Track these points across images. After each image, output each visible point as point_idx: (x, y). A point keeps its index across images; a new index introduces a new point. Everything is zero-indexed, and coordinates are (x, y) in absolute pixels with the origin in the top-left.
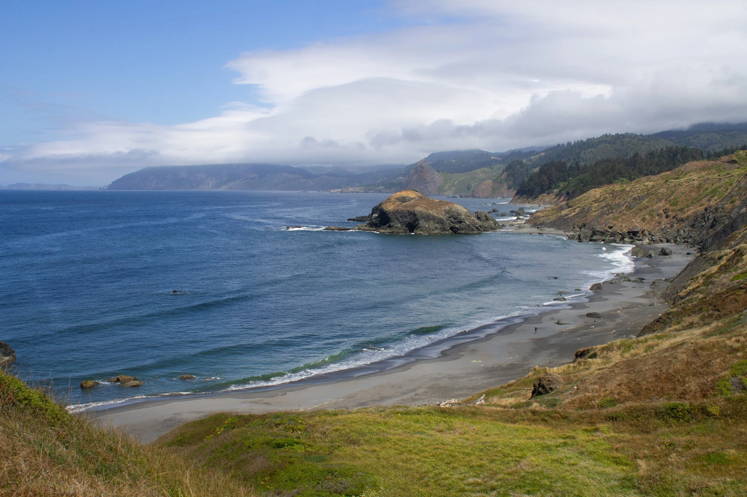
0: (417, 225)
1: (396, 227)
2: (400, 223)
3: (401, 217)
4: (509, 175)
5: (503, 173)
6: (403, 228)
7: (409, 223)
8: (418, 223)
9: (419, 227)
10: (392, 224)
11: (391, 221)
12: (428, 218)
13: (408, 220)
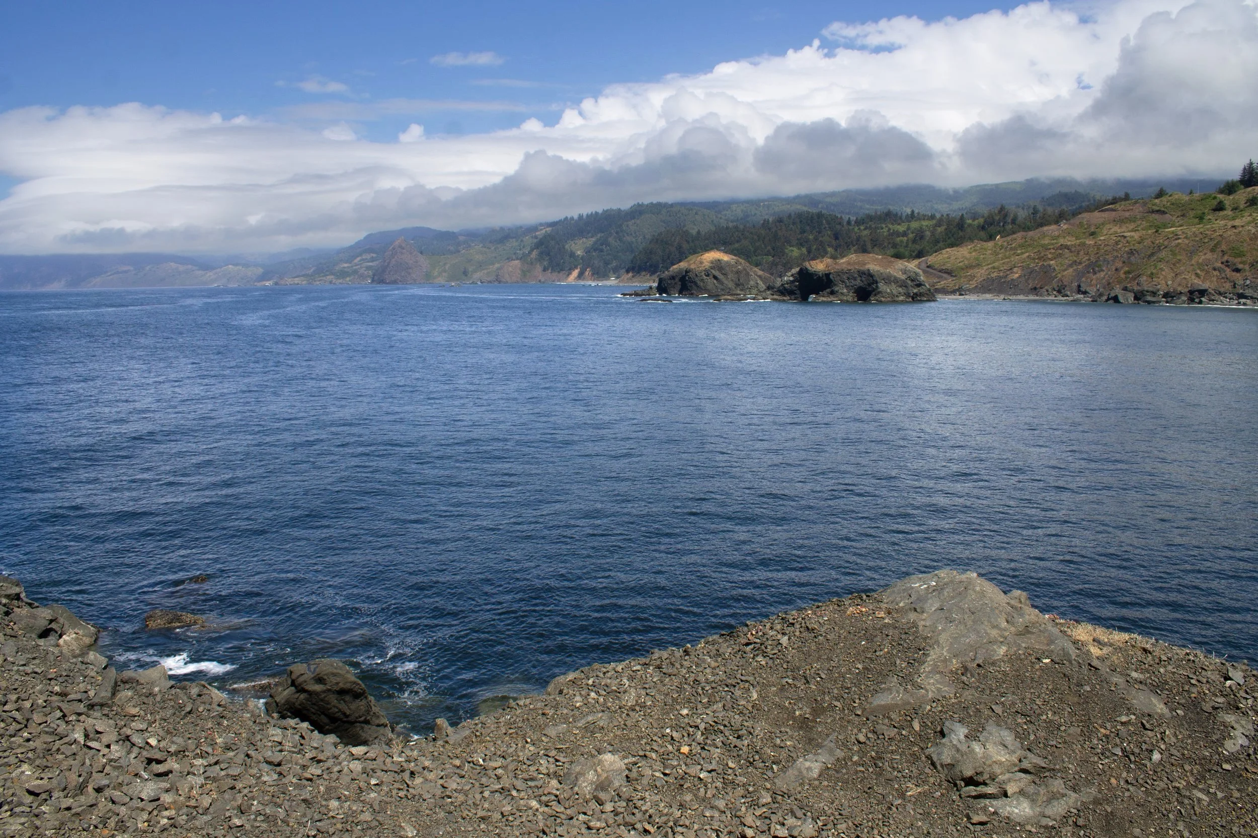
0: (874, 290)
1: (842, 294)
2: (847, 287)
3: (848, 279)
4: (541, 253)
5: (532, 250)
6: (851, 294)
7: (860, 287)
8: (877, 287)
9: (879, 292)
10: (836, 289)
11: (835, 285)
12: (889, 280)
13: (858, 282)
